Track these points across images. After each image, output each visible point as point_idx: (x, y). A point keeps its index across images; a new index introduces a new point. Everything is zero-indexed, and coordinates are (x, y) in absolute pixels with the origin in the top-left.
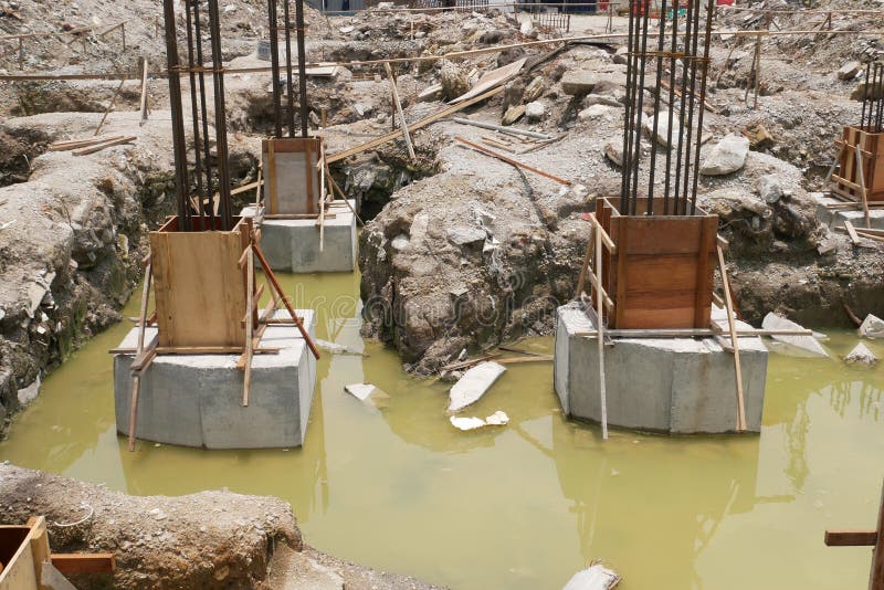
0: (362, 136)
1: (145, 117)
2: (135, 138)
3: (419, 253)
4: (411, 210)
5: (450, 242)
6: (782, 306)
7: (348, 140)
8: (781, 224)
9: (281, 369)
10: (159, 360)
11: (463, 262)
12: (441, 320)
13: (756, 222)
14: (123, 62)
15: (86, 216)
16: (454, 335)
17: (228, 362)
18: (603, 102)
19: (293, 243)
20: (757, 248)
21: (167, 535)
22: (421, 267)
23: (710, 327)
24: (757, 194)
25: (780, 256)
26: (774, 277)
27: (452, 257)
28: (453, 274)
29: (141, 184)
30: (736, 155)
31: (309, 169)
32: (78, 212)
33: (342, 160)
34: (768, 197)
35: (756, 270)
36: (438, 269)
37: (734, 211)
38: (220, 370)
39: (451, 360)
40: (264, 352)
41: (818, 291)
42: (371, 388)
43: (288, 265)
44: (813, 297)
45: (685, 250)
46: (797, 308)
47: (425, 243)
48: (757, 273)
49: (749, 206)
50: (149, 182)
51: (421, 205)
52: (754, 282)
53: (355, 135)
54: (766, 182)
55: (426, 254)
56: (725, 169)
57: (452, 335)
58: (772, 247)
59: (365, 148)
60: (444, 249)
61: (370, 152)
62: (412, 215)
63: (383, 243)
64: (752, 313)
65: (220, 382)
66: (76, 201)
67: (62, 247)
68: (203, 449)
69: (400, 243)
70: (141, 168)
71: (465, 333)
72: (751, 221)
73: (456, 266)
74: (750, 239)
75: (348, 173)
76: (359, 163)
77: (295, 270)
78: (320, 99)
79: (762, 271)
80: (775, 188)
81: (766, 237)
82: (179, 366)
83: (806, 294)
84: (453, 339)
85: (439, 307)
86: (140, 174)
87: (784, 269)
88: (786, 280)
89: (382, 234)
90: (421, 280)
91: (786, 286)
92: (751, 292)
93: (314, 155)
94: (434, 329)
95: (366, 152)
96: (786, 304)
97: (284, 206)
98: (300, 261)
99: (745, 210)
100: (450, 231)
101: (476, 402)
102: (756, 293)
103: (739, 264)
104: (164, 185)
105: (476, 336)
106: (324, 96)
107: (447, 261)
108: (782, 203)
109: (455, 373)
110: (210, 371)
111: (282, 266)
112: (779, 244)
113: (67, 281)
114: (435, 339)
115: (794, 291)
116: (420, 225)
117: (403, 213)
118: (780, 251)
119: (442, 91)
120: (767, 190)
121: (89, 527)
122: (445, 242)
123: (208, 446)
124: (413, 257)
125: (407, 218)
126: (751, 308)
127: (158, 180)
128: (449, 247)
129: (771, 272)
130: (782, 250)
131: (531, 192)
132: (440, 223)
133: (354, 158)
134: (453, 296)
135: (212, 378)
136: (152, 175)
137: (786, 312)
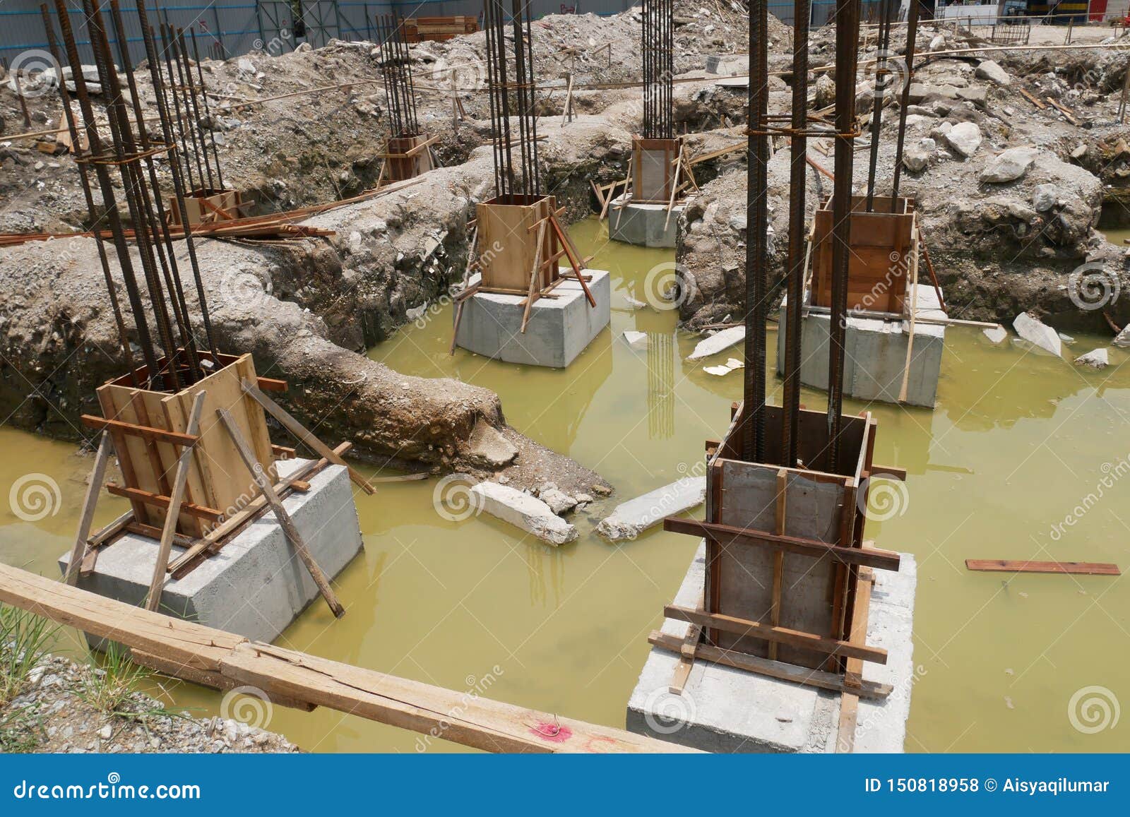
0: (736, 138)
1: (570, 120)
2: (547, 137)
3: (704, 234)
4: (707, 199)
5: (731, 227)
6: (1037, 307)
7: (724, 142)
8: (1052, 232)
9: (551, 309)
10: (478, 295)
11: (740, 244)
12: (710, 289)
13: (1023, 227)
14: (606, 75)
15: (485, 192)
16: (722, 302)
17: (517, 300)
18: (920, 113)
19: (648, 223)
21: (407, 400)
22: (704, 245)
23: (901, 312)
24: (1030, 202)
25: (1046, 262)
26: (1034, 280)
27: (731, 239)
28: (729, 253)
29: (546, 172)
30: (1017, 165)
31: (667, 164)
32: (477, 190)
33: (715, 159)
34: (1039, 205)
35: (1019, 272)
36: (718, 248)
37: (1002, 217)
38: (511, 305)
39: (713, 321)
40: (549, 297)
42: (644, 335)
43: (643, 240)
44: (1071, 302)
45: (880, 243)
46: (1053, 311)
47: (711, 227)
48: (1019, 275)
49: (1015, 213)
50: (553, 170)
51: (716, 195)
52: (1011, 283)
53: (731, 138)
54: (1039, 190)
55: (710, 235)
56: (1003, 177)
57: (719, 303)
58: (1039, 253)
59: (736, 148)
60: (725, 232)
61: (740, 152)
62: (707, 203)
63: (685, 225)
64: (1006, 311)
65: (511, 314)
66: (479, 182)
67: (457, 214)
68: (500, 361)
69: (695, 226)
70: (548, 160)
71: (733, 302)
72: (1017, 226)
73: (733, 247)
74: (1016, 244)
75: (719, 169)
76: (730, 161)
77: (648, 244)
78: (736, 107)
79: (1025, 274)
80: (1047, 197)
81: (1036, 244)
82: (487, 301)
83: (1063, 299)
84: (719, 305)
85: (712, 278)
86: (547, 164)
87: (1046, 273)
88: (1045, 284)
89: (685, 217)
90: (700, 256)
91: (1044, 290)
92: (1008, 292)
93: (672, 153)
94: (704, 296)
95: (737, 152)
96: (1043, 307)
97: (646, 193)
98: (652, 237)
99: (1012, 216)
100: (732, 218)
101: (713, 354)
102: (1013, 294)
103: (1003, 267)
104: (569, 174)
105: (743, 305)
106: (738, 104)
107: (726, 242)
108: (1055, 212)
109: (710, 332)
110: (505, 306)
111: (638, 241)
112: (1047, 250)
113: (464, 239)
114: (704, 304)
115: (1051, 295)
116: (711, 212)
117: (701, 202)
118: (1047, 257)
119: (815, 101)
120: (1038, 199)
121: (362, 387)
122: (727, 227)
123: (503, 359)
124: (699, 237)
125: (702, 205)
126: (1005, 307)
127: (563, 169)
128: (730, 231)
129: (1033, 276)
130: (1048, 256)
131: (821, 190)
132: (726, 211)
133: (726, 157)
134: (724, 271)
135: (506, 310)
136: (556, 165)
137: (1041, 314)
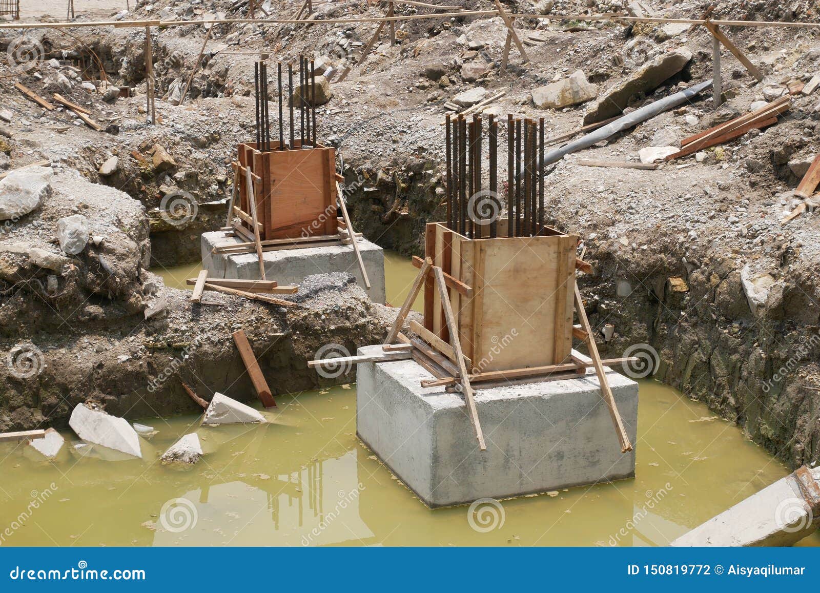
6: (95, 393)
8: (93, 282)
13: (53, 281)
20: (61, 318)
24: (56, 243)
25: (94, 326)
26: (84, 354)
30: (28, 193)
34: (68, 247)
35: (62, 347)
37: (21, 269)
41: (145, 368)
44: (139, 378)
46: (119, 394)
48: (63, 351)
52: (54, 364)
54: (65, 226)
56: (12, 212)
58: (83, 315)
64: (56, 407)
72: (45, 282)
79: (70, 348)
80: (76, 234)
81: (72, 300)
83: (128, 374)
87: (100, 342)
88: (100, 358)
91: (101, 366)
92: (52, 378)
96: (103, 391)
99: (35, 266)
102: (59, 379)
103: (38, 343)
108: (92, 253)
112: (93, 309)
115: (110, 371)
118: (94, 318)
120: (66, 240)
126: (53, 400)
129: (82, 349)
130: (96, 317)
137: (103, 401)
